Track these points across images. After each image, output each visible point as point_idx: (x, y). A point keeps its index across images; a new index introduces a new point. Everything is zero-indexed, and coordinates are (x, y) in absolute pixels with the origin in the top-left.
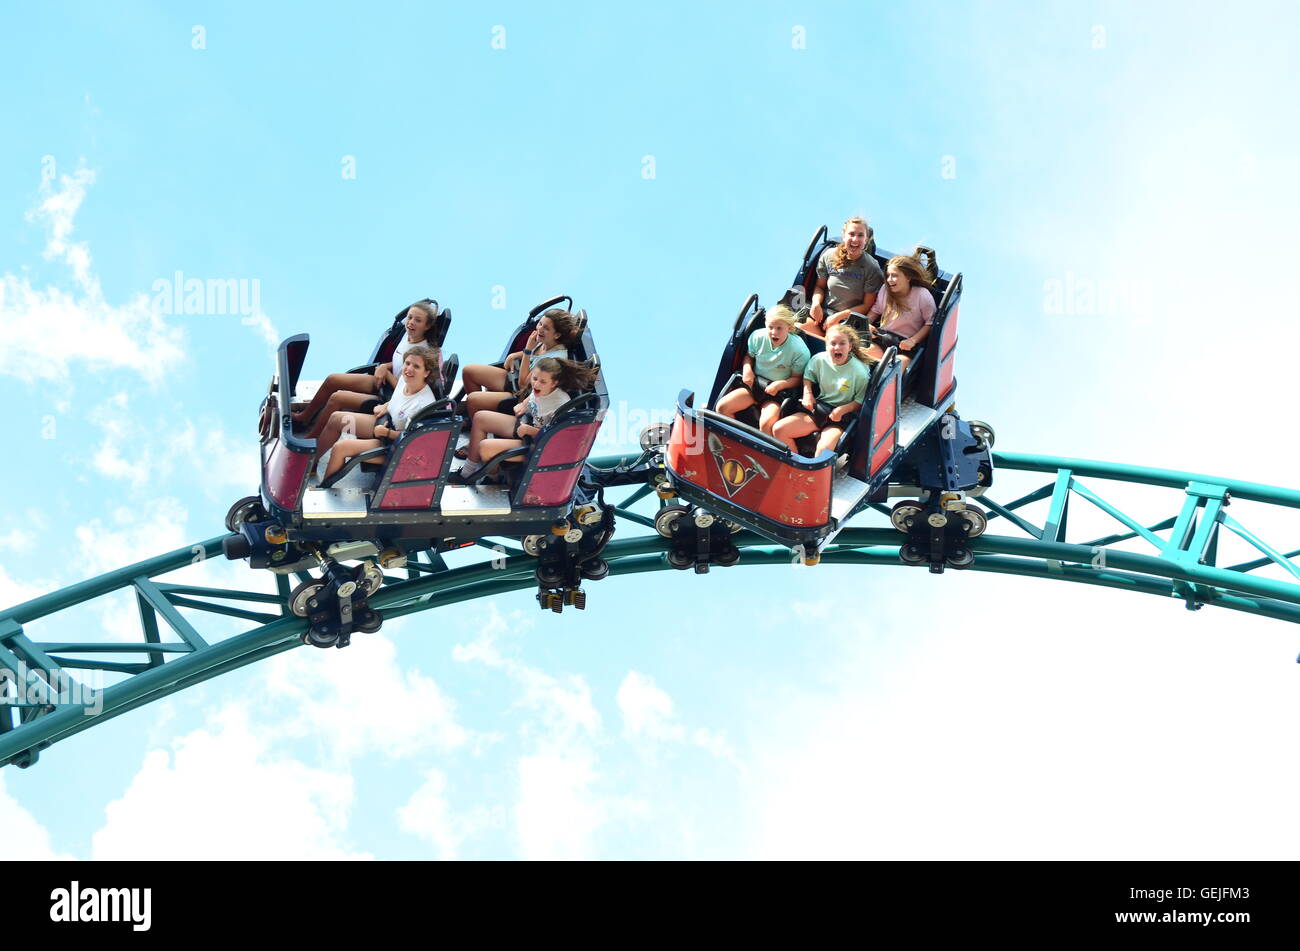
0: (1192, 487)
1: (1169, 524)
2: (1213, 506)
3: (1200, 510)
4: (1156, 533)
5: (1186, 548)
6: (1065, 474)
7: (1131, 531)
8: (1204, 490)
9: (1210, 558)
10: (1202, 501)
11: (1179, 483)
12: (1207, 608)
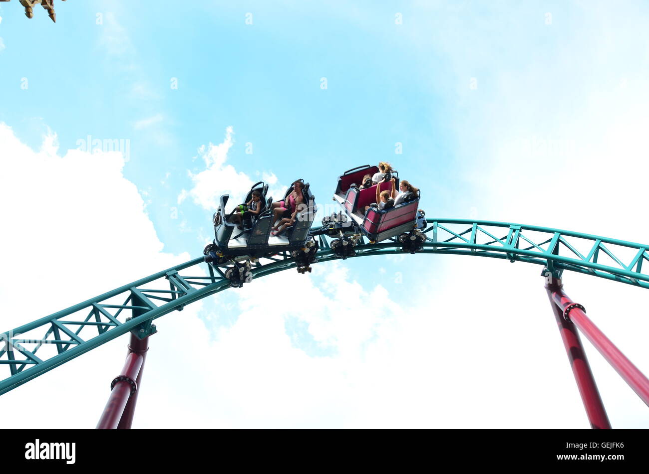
0: (511, 227)
1: (505, 238)
2: (517, 232)
3: (514, 233)
4: (502, 240)
5: (510, 244)
6: (475, 225)
7: (495, 240)
8: (515, 227)
9: (517, 246)
10: (514, 231)
11: (507, 226)
12: (516, 262)
